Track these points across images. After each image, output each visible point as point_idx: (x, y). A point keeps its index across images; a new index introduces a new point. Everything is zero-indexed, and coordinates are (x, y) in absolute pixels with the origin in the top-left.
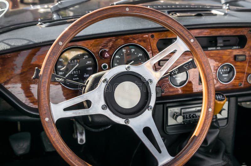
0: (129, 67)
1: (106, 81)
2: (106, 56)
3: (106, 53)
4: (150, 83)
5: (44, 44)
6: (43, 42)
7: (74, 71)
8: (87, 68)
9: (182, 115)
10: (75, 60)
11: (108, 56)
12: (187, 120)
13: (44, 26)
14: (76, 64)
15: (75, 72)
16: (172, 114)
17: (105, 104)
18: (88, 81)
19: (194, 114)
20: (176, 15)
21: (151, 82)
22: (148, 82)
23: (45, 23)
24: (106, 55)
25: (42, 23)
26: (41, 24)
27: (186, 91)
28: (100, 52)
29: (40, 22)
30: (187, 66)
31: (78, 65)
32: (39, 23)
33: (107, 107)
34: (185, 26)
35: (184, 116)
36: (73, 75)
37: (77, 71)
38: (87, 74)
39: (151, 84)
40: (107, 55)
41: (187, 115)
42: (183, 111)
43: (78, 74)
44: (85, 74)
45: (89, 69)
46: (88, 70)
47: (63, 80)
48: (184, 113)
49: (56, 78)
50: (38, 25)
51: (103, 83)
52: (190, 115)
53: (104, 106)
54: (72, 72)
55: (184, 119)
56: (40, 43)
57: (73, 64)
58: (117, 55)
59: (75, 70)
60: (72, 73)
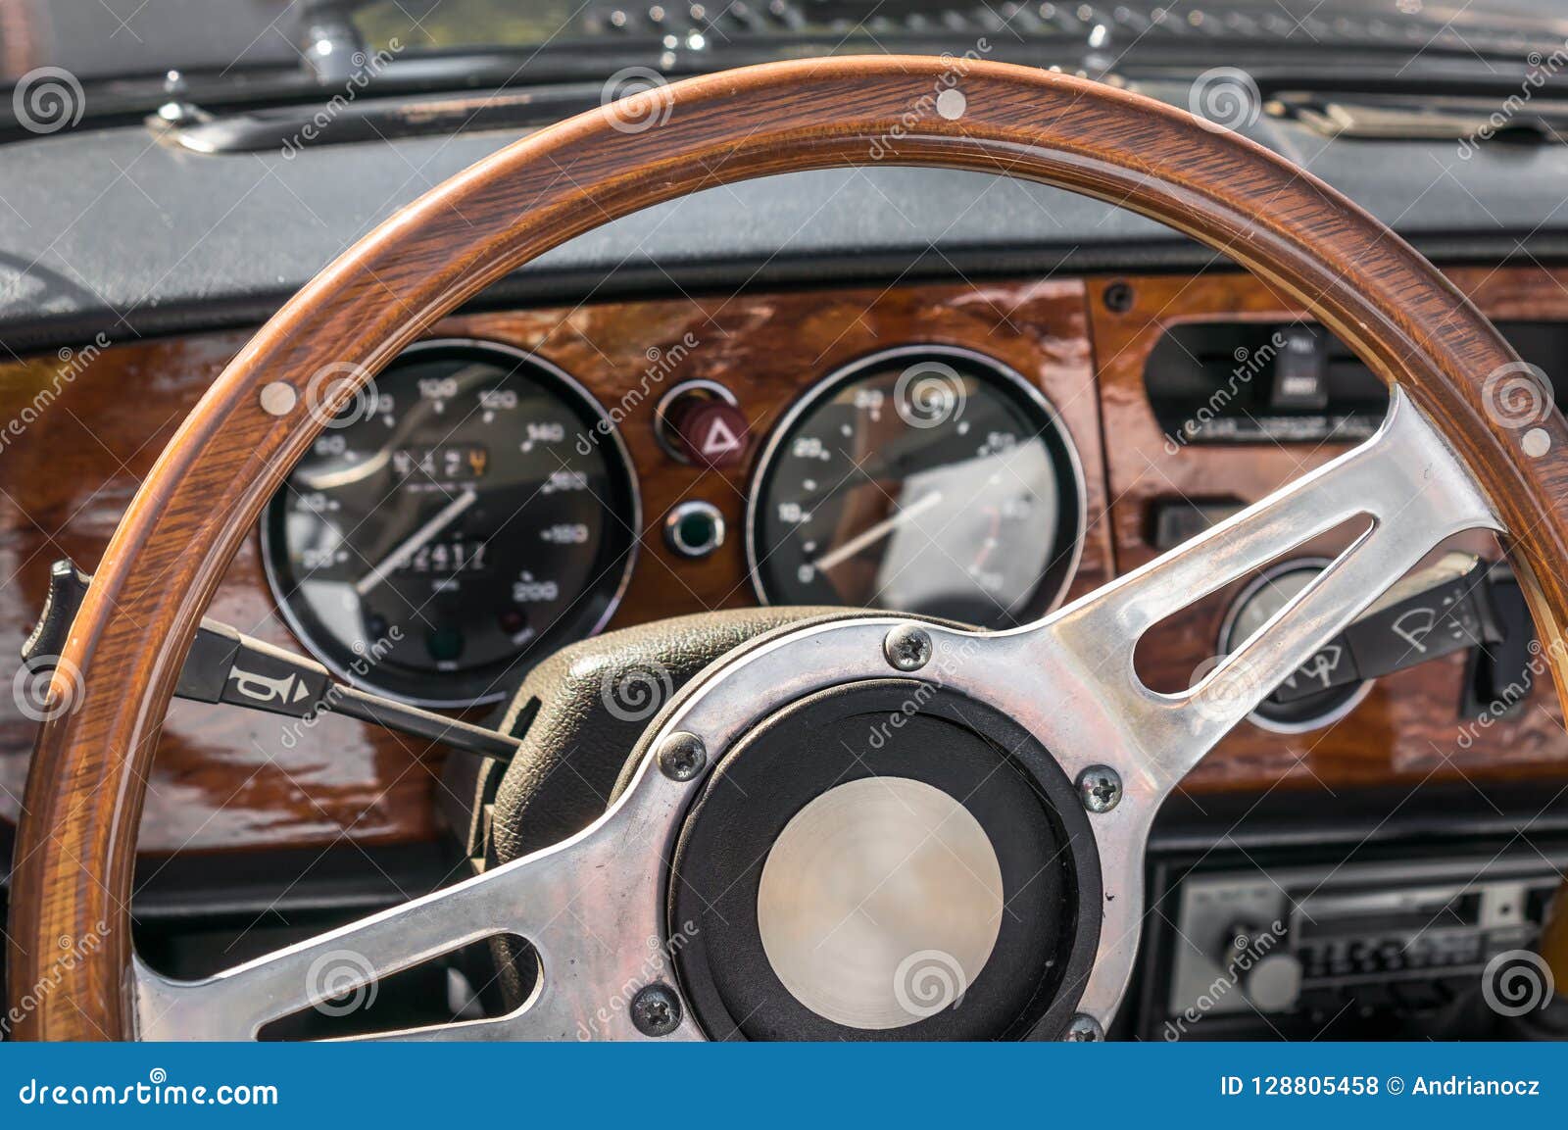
0: (914, 646)
1: (690, 763)
2: (710, 447)
3: (719, 426)
4: (1095, 802)
5: (176, 319)
6: (168, 306)
7: (432, 544)
8: (548, 527)
9: (1296, 941)
10: (453, 457)
11: (732, 452)
12: (1327, 990)
13: (209, 138)
14: (457, 494)
15: (440, 554)
16: (1214, 931)
17: (668, 981)
18: (535, 705)
19: (1386, 944)
20: (1327, 126)
21: (1105, 797)
22: (1078, 789)
23: (221, 109)
24: (712, 435)
25: (191, 110)
26: (185, 123)
27: (1352, 761)
28: (663, 405)
29: (180, 98)
30: (1422, 620)
31: (468, 498)
32: (171, 111)
33: (678, 1013)
34: (1414, 235)
35: (1304, 957)
36: (421, 575)
37: (458, 550)
38: (540, 578)
39: (1104, 811)
40: (720, 439)
41: (1329, 950)
42: (1302, 908)
43: (469, 570)
44: (527, 576)
45: (563, 534)
46: (551, 544)
47: (302, 692)
48: (1308, 928)
49: (235, 672)
50: (156, 122)
51: (660, 779)
52: (1355, 947)
53: (658, 999)
54: (414, 555)
55: (1306, 974)
56: (145, 309)
57: (430, 488)
58: (808, 437)
59: (444, 538)
60: (420, 562)
